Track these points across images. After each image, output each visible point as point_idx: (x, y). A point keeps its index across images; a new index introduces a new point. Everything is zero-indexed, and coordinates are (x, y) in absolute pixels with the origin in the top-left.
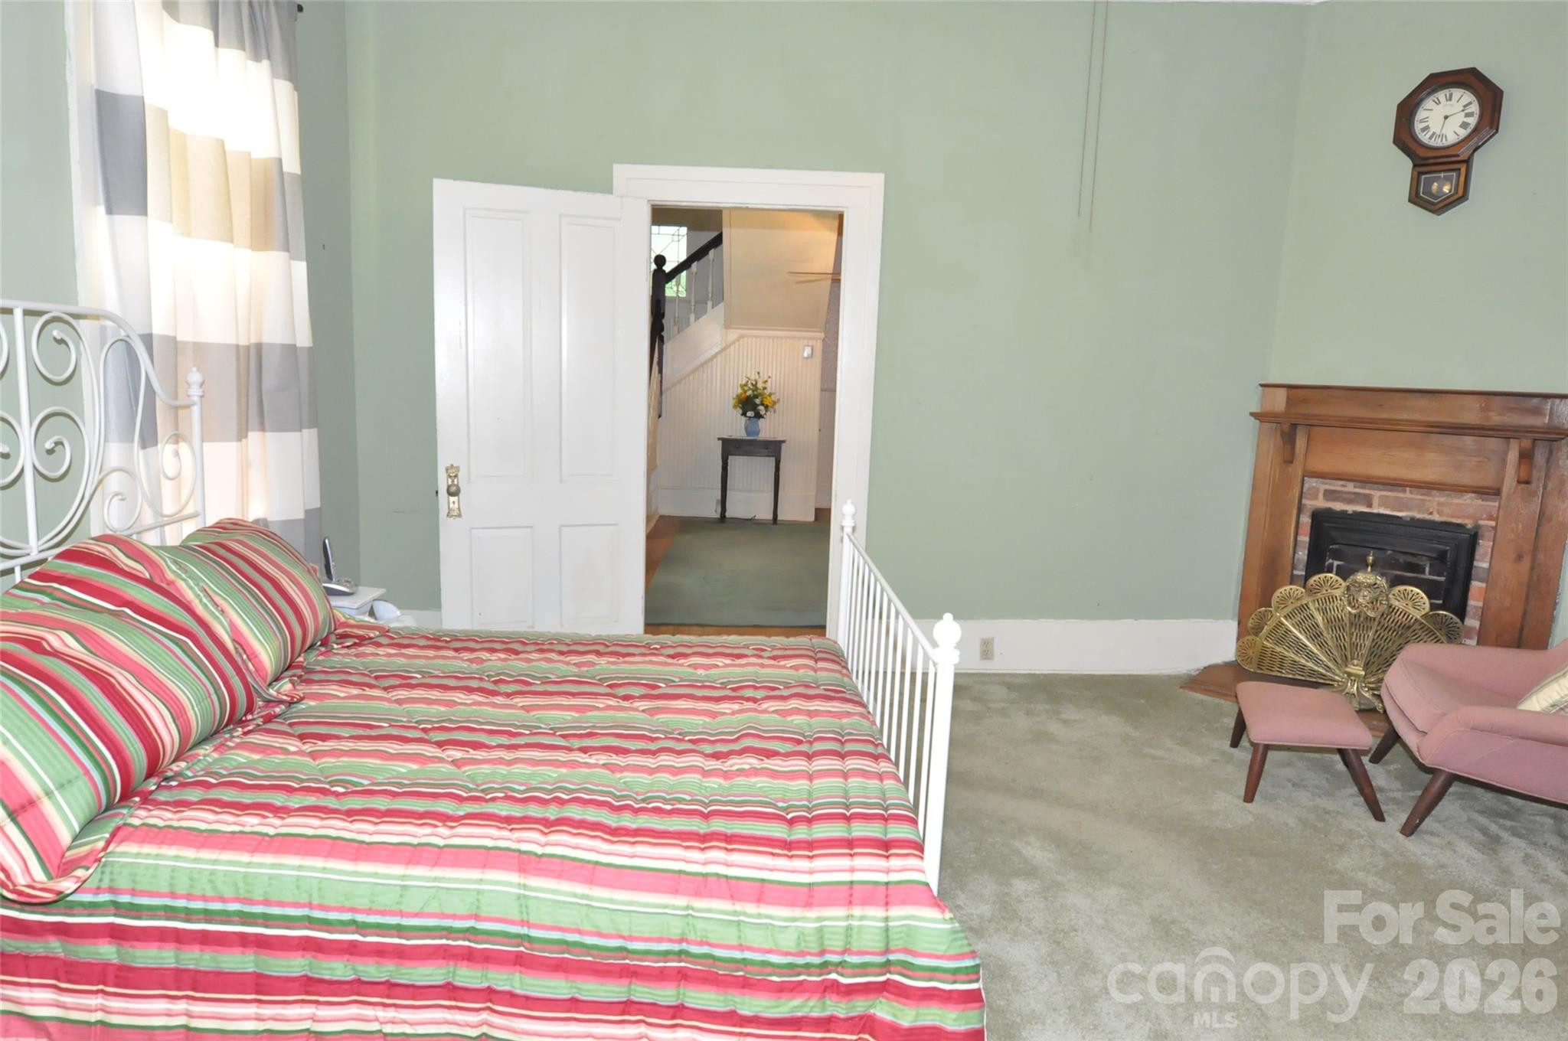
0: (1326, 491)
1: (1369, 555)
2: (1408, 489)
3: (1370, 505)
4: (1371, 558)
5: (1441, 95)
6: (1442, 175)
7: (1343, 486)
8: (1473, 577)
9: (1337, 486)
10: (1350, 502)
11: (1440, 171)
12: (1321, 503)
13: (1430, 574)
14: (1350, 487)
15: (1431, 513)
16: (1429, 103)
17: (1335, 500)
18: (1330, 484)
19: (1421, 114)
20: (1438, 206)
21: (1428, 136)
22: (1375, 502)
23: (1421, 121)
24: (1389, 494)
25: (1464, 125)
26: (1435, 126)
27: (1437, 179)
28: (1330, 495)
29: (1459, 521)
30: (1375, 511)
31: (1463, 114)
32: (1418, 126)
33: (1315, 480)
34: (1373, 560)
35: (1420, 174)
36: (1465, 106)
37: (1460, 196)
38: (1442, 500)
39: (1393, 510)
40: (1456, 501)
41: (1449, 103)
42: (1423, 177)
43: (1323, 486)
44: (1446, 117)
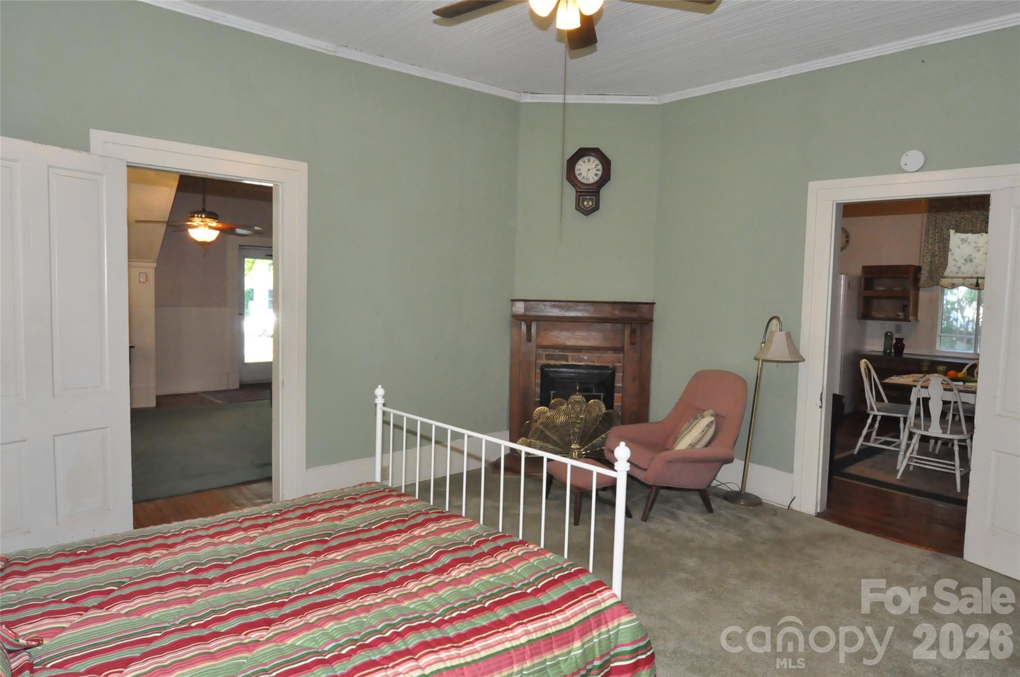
0: (546, 355)
1: (577, 386)
2: (583, 351)
3: (567, 361)
4: (578, 388)
5: (586, 159)
6: (588, 197)
7: (553, 352)
8: (615, 391)
9: (551, 352)
10: (557, 360)
11: (587, 196)
12: (544, 361)
13: (595, 392)
14: (558, 352)
15: (594, 362)
16: (580, 162)
17: (552, 359)
18: (548, 351)
19: (577, 167)
20: (587, 212)
21: (582, 177)
22: (570, 359)
23: (578, 170)
24: (575, 354)
25: (596, 175)
26: (584, 174)
27: (586, 199)
28: (549, 357)
29: (607, 365)
30: (570, 363)
31: (595, 169)
32: (577, 172)
33: (541, 349)
34: (579, 388)
35: (580, 196)
36: (596, 165)
37: (596, 208)
38: (599, 355)
39: (578, 362)
40: (604, 355)
41: (589, 163)
42: (581, 197)
43: (544, 353)
44: (589, 170)
